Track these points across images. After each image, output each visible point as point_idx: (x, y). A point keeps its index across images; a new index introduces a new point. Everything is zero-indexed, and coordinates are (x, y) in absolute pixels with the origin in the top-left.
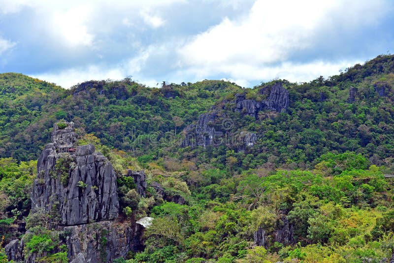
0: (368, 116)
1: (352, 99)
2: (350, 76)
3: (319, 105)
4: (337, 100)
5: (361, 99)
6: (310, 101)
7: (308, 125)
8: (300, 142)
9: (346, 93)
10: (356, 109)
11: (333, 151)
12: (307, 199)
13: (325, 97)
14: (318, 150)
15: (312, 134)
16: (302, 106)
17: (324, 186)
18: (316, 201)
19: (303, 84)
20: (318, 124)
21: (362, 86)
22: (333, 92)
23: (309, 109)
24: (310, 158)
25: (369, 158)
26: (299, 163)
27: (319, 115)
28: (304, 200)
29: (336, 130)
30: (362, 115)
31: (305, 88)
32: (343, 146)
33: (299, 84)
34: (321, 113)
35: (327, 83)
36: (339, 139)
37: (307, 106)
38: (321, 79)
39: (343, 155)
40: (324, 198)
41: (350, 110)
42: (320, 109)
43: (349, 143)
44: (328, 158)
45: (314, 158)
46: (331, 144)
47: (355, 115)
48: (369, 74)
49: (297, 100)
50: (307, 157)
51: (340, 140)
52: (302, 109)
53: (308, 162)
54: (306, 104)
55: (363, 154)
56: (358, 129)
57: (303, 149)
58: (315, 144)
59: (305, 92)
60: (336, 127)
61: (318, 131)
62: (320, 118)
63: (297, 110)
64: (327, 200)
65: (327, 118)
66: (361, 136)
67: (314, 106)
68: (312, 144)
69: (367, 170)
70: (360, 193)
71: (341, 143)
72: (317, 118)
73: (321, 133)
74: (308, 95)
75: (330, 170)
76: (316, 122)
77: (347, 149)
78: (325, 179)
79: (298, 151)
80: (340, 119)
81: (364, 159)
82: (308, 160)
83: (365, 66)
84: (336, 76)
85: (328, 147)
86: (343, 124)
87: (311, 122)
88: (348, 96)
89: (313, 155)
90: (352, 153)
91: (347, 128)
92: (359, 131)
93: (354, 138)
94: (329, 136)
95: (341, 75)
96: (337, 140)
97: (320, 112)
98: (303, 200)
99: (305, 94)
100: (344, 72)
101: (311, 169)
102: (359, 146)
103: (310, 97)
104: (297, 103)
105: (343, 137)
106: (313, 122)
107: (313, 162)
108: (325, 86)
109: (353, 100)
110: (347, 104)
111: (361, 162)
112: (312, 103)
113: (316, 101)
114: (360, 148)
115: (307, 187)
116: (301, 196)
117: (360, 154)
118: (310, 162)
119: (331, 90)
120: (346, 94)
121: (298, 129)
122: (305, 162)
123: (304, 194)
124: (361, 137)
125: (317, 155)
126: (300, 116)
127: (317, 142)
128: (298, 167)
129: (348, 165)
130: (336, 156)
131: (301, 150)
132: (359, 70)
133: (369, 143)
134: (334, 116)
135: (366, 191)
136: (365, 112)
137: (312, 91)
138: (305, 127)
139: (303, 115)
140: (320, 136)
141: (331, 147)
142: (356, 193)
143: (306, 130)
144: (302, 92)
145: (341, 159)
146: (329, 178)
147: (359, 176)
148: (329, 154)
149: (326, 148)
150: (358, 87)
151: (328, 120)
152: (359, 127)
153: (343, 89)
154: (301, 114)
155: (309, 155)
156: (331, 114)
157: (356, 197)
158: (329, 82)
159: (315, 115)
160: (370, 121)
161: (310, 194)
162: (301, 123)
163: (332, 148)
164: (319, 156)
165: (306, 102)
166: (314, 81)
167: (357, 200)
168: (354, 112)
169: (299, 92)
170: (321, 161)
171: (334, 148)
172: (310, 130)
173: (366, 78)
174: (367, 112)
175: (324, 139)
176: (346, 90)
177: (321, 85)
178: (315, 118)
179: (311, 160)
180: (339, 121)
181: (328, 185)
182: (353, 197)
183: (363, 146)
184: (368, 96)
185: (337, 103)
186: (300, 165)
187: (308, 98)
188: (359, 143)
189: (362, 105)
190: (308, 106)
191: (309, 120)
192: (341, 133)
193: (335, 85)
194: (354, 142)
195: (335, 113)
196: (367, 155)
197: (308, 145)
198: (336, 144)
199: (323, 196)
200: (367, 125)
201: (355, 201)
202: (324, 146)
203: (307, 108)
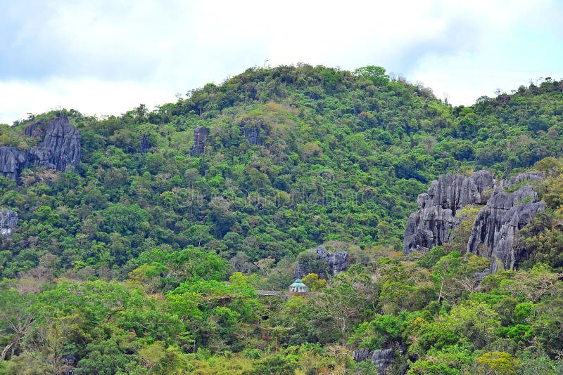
0: (229, 181)
1: (199, 149)
2: (196, 105)
3: (137, 159)
4: (170, 150)
5: (215, 150)
6: (120, 150)
7: (115, 196)
8: (101, 228)
9: (186, 138)
10: (206, 167)
11: (163, 245)
12: (113, 335)
13: (148, 144)
14: (134, 245)
15: (124, 213)
16: (106, 160)
17: (147, 311)
18: (130, 341)
19: (107, 118)
20: (134, 194)
21: (218, 124)
22: (163, 134)
23: (119, 167)
24: (120, 259)
25: (229, 259)
26: (98, 268)
27: (137, 177)
28: (109, 337)
29: (168, 205)
30: (217, 179)
31: (111, 126)
32: (181, 236)
33: (100, 118)
34: (141, 174)
35: (153, 119)
36: (174, 223)
37: (114, 160)
38: (141, 110)
39: (182, 253)
40: (146, 334)
41: (194, 170)
42: (139, 167)
43: (193, 231)
44: (151, 260)
45: (127, 260)
46: (159, 233)
47: (204, 179)
48: (232, 103)
49: (96, 148)
50: (114, 257)
51: (176, 224)
52: (106, 166)
53: (115, 266)
54: (114, 157)
55: (218, 252)
56: (209, 204)
57: (107, 241)
58: (129, 232)
59: (112, 134)
60: (168, 200)
61: (134, 208)
62: (139, 183)
63: (96, 168)
64: (150, 339)
65: (153, 184)
66: (214, 219)
67: (128, 160)
68: (123, 232)
69: (225, 282)
70: (213, 324)
71: (178, 230)
72: (134, 182)
73: (140, 212)
74: (118, 139)
75: (157, 281)
76: (131, 192)
77: (190, 243)
78: (149, 297)
79: (95, 246)
80: (177, 185)
81: (219, 260)
82: (115, 262)
83: (223, 89)
84: (169, 105)
85: (153, 237)
86: (182, 196)
87: (121, 191)
88: (192, 142)
89: (124, 253)
90: (197, 250)
91: (190, 204)
92: (211, 209)
93: (201, 222)
94: (155, 218)
95: (179, 104)
96: (171, 226)
97: (139, 172)
98: (106, 339)
99: (112, 138)
100: (185, 98)
101: (121, 280)
102: (210, 237)
103: (120, 144)
104: (96, 154)
105: (181, 220)
106: (126, 191)
107: (125, 267)
108: (148, 124)
109: (202, 150)
110: (189, 158)
111: (216, 267)
112: (124, 155)
113: (132, 151)
114: (214, 241)
115: (114, 313)
116: (102, 331)
117: (214, 252)
118: (120, 265)
119: (161, 130)
120: (188, 139)
121: (98, 205)
122: (110, 266)
123: (107, 326)
124: (214, 221)
125: (132, 253)
126: (102, 180)
127: (133, 230)
128: (98, 275)
129: (190, 272)
130: (169, 255)
131: (103, 244)
132: (212, 95)
133: (229, 231)
134: (164, 181)
135: (223, 321)
136: (223, 172)
137: (124, 132)
138: (111, 200)
139: (108, 177)
140: (139, 218)
141: (159, 238)
142: (206, 325)
143: (112, 207)
144: (105, 135)
145: (177, 262)
146: (156, 296)
147: (211, 292)
148: (156, 250)
149: (149, 240)
150: (211, 127)
151: (154, 188)
152: (212, 202)
153: (182, 130)
154: (103, 176)
155: (118, 252)
156: (160, 176)
157: (206, 332)
158: (157, 116)
159: (129, 178)
160: (231, 191)
161: (119, 327)
162: (103, 192)
163: (161, 240)
164: (136, 256)
165: (112, 152)
166: (128, 113)
167: (207, 338)
168: (202, 173)
169: (100, 133)
170: (139, 264)
171: (165, 241)
172: (119, 206)
173: (225, 110)
174: (226, 173)
175: (146, 224)
176: (189, 132)
177: (141, 121)
178: (130, 184)
179: (121, 263)
180: (174, 190)
181: (153, 308)
182: (200, 332)
183: (218, 238)
184: (229, 143)
185: (172, 155)
186: (100, 272)
187: (117, 146)
188: (211, 232)
189: (218, 160)
190: (117, 161)
191: (117, 188)
192: (179, 211)
193: (167, 121)
194: (202, 229)
195: (167, 175)
196: (226, 253)
197: (116, 234)
198: (168, 233)
199: (144, 330)
200: (225, 198)
201: (203, 339)
202: (146, 237)
203: (115, 165)
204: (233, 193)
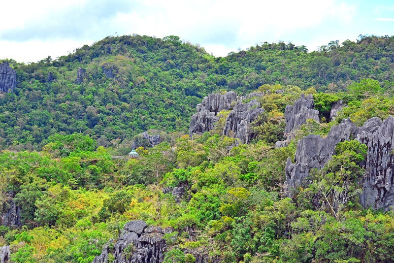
0: (96, 97)
1: (80, 80)
2: (78, 57)
3: (46, 86)
4: (64, 81)
5: (89, 80)
6: (37, 81)
7: (35, 106)
8: (28, 123)
9: (74, 74)
10: (84, 90)
11: (61, 132)
12: (34, 181)
13: (53, 78)
14: (45, 132)
15: (40, 115)
16: (29, 86)
17: (51, 167)
18: (43, 183)
19: (30, 64)
20: (45, 105)
21: (90, 67)
22: (60, 72)
23: (37, 90)
24: (38, 140)
25: (96, 139)
26: (26, 145)
27: (47, 95)
28: (32, 182)
29: (64, 111)
30: (90, 96)
31: (32, 68)
32: (71, 127)
33: (26, 64)
34: (48, 94)
35: (55, 64)
36: (67, 120)
37: (34, 86)
38: (48, 59)
39: (71, 136)
40: (52, 180)
41: (78, 91)
42: (48, 90)
43: (77, 124)
44: (56, 139)
45: (41, 140)
46: (59, 125)
47: (83, 96)
48: (97, 55)
49: (24, 80)
50: (34, 139)
51: (68, 121)
52: (30, 90)
53: (35, 143)
54: (34, 84)
55: (91, 136)
56: (86, 110)
57: (31, 130)
58: (43, 125)
59: (33, 72)
60: (64, 108)
61: (45, 112)
62: (48, 99)
63: (24, 90)
64: (54, 182)
65: (55, 99)
66: (88, 118)
67: (42, 86)
68: (39, 125)
69: (95, 152)
70: (87, 174)
71: (69, 124)
72: (45, 98)
73: (49, 114)
74: (36, 75)
75: (58, 151)
76: (43, 103)
77: (75, 131)
78: (53, 160)
79: (25, 133)
80: (68, 100)
81: (91, 140)
82: (35, 141)
83: (93, 48)
84: (64, 56)
85: (56, 128)
86: (71, 105)
87: (38, 103)
88: (76, 76)
89: (40, 137)
90: (79, 135)
91: (75, 109)
92: (87, 112)
93: (82, 120)
94: (57, 117)
95: (69, 56)
96: (65, 122)
97: (48, 93)
98: (30, 183)
99: (33, 74)
100: (72, 53)
101: (38, 151)
102: (87, 127)
103: (37, 77)
104: (24, 83)
105: (71, 118)
106: (41, 103)
107: (41, 144)
108: (53, 67)
109: (81, 81)
110: (75, 85)
111: (89, 144)
112: (40, 83)
113: (44, 81)
114: (89, 130)
115: (34, 169)
116: (28, 178)
117: (88, 135)
118: (38, 143)
119: (60, 70)
120: (74, 75)
121: (26, 111)
122: (33, 144)
123: (31, 176)
124: (88, 119)
125: (44, 136)
126: (28, 97)
127: (45, 124)
128: (26, 149)
129: (76, 146)
130: (64, 137)
131: (29, 131)
132: (87, 51)
133: (96, 124)
134: (61, 97)
135: (93, 172)
136: (93, 93)
137: (40, 71)
138: (33, 108)
139: (31, 96)
140: (48, 117)
141: (59, 128)
142: (84, 175)
143: (34, 111)
144: (29, 73)
145: (68, 141)
146: (57, 159)
147: (86, 157)
148: (57, 135)
149: (53, 130)
150: (86, 68)
151: (56, 101)
152: (87, 109)
153: (71, 70)
154: (28, 95)
155: (37, 136)
156: (59, 95)
157: (84, 179)
158: (57, 62)
159: (42, 96)
160: (97, 102)
161: (37, 176)
162: (28, 103)
163: (60, 129)
164: (46, 138)
165: (33, 82)
166: (42, 61)
167: (85, 182)
168: (82, 93)
169: (26, 72)
170: (48, 142)
171: (62, 130)
172: (37, 111)
173: (94, 59)
174: (95, 93)
175: (52, 121)
176: (74, 71)
177: (49, 65)
178: (43, 99)
179: (38, 142)
180: (66, 102)
181: (55, 166)
182: (81, 178)
183: (91, 128)
184: (96, 77)
185: (65, 83)
186: (27, 147)
187: (36, 79)
188: (87, 125)
189: (90, 86)
190: (35, 87)
191: (36, 101)
192: (70, 114)
193: (63, 65)
194: (82, 123)
195: (63, 94)
196: (95, 136)
197: (36, 126)
198: (64, 125)
199: (50, 178)
200: (94, 106)
201: (83, 183)
202: (52, 128)
203: (35, 89)
204: (98, 104)
